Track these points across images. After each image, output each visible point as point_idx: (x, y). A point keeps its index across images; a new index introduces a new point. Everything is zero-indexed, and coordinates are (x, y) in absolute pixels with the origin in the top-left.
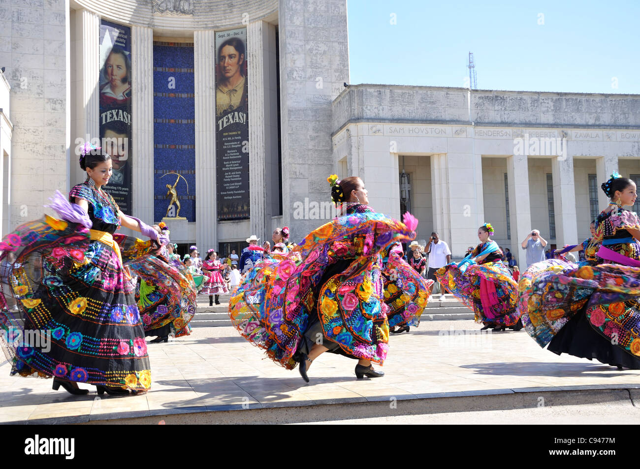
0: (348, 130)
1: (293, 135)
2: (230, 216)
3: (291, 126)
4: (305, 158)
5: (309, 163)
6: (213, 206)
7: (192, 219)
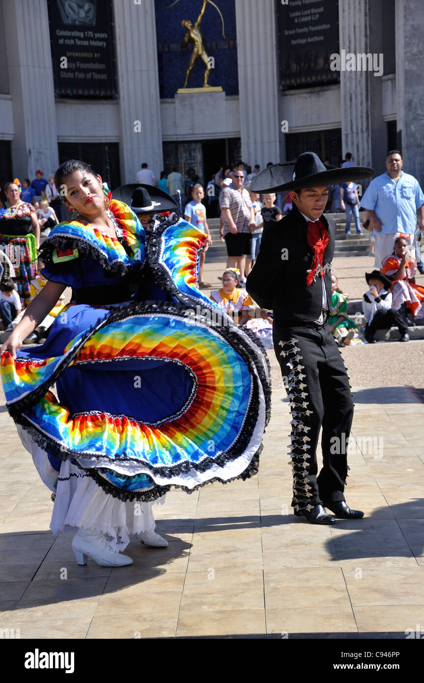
2: (303, 80)
6: (270, 61)
7: (232, 90)
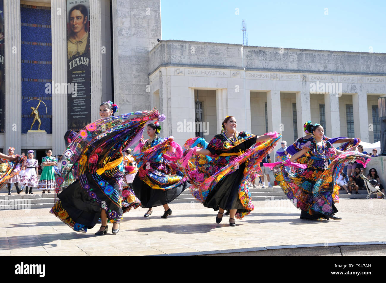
0: (160, 71)
1: (122, 74)
3: (120, 68)
4: (131, 90)
5: (133, 94)
6: (65, 123)
7: (50, 131)
